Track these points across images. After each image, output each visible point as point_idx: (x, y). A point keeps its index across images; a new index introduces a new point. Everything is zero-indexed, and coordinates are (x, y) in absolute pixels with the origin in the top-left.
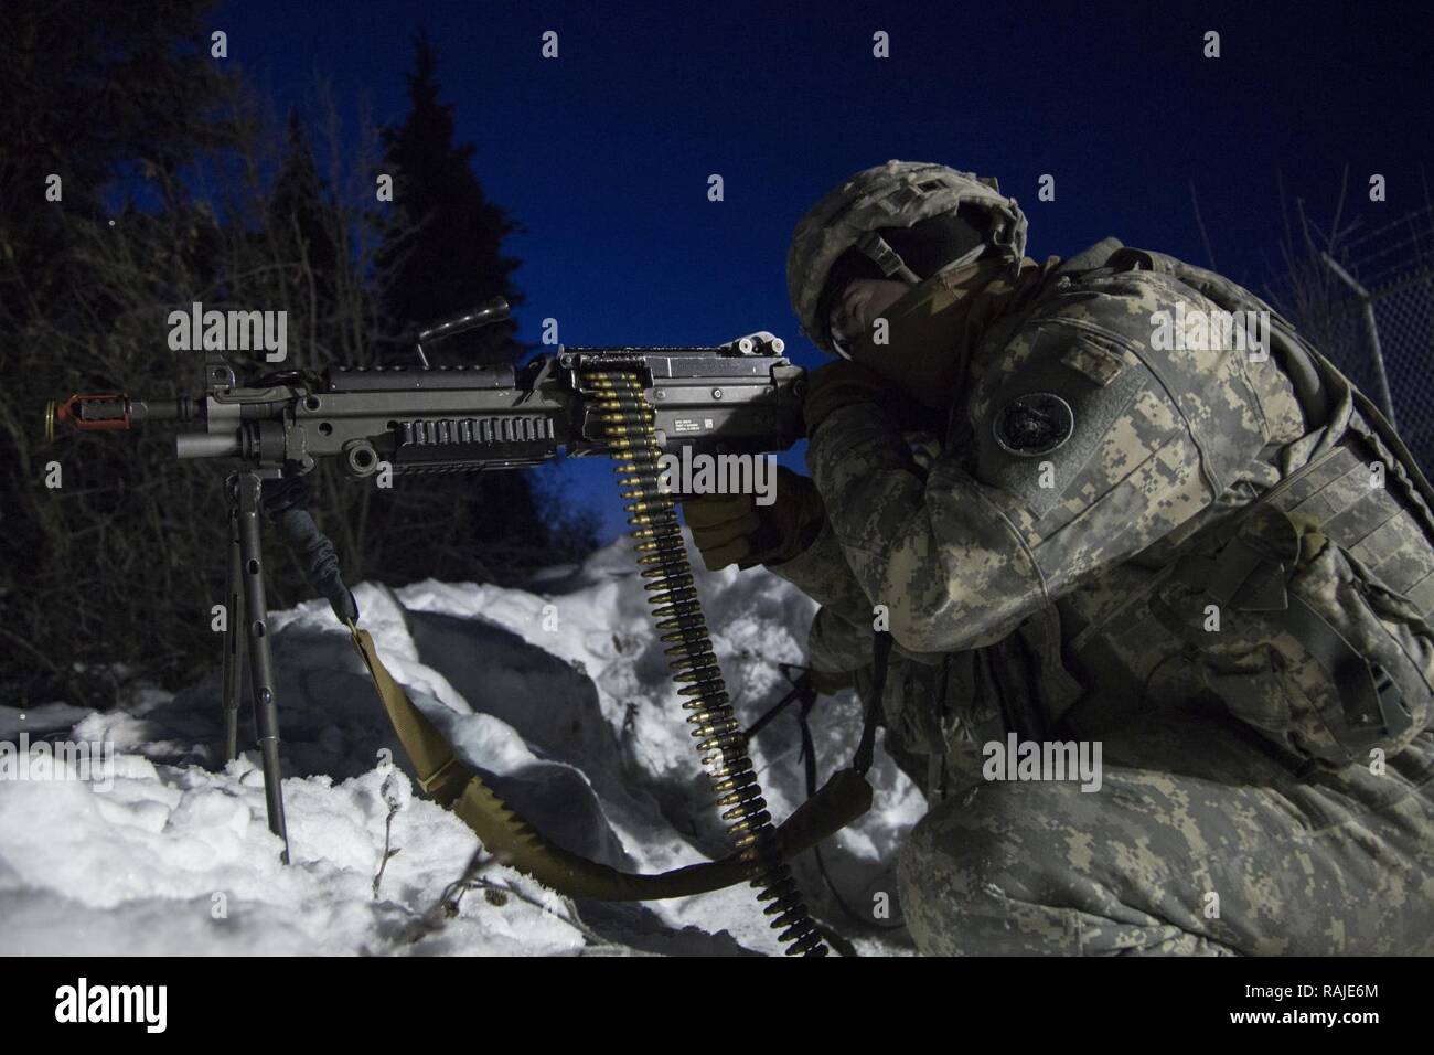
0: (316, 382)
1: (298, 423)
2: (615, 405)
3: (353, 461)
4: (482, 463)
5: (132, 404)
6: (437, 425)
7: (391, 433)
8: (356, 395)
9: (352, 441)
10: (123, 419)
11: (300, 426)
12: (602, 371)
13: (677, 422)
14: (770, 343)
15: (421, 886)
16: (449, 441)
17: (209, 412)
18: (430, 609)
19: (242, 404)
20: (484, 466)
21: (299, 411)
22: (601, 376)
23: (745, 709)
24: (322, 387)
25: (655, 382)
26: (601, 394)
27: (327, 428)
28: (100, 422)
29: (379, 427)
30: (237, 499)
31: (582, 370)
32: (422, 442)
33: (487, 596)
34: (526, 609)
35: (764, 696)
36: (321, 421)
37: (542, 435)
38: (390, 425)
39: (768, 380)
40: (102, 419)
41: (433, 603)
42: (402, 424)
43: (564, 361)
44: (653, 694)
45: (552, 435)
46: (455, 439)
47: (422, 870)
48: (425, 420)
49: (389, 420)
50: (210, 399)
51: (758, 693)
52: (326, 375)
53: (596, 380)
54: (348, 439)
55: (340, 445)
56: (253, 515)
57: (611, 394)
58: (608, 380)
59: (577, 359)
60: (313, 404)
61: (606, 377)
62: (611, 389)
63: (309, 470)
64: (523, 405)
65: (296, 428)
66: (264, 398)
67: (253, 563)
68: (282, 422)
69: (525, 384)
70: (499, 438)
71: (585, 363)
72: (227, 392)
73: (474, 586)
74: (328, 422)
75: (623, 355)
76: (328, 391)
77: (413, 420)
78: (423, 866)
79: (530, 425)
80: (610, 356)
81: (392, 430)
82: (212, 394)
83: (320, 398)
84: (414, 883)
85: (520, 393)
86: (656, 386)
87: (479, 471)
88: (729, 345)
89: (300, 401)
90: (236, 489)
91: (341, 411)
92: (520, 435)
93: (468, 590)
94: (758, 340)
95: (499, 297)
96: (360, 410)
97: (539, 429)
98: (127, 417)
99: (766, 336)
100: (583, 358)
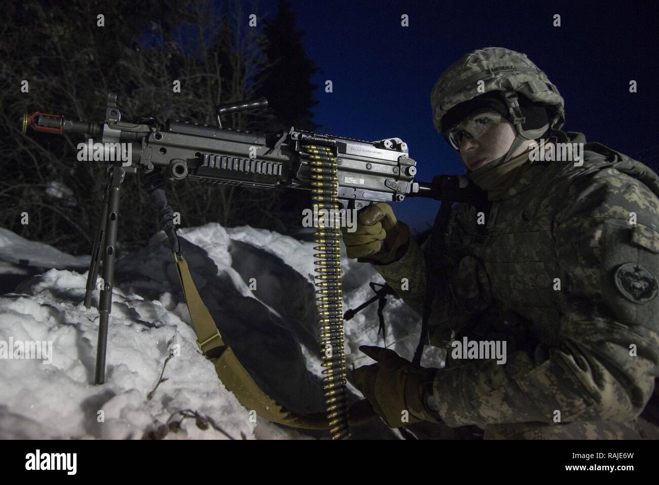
0: (162, 126)
1: (149, 145)
2: (319, 163)
3: (174, 170)
4: (242, 182)
5: (65, 121)
6: (221, 159)
7: (196, 159)
8: (181, 136)
9: (176, 159)
10: (59, 128)
11: (150, 147)
12: (314, 145)
13: (346, 178)
14: (401, 144)
15: (173, 396)
16: (226, 168)
17: (104, 132)
18: (243, 240)
19: (122, 131)
20: (242, 184)
21: (151, 139)
22: (313, 147)
23: (388, 312)
24: (165, 129)
25: (339, 155)
26: (312, 157)
27: (163, 150)
28: (47, 128)
29: (192, 155)
30: (111, 180)
31: (303, 142)
32: (213, 166)
33: (273, 237)
34: (290, 246)
35: (399, 307)
36: (161, 147)
37: (275, 173)
38: (197, 154)
39: (396, 164)
40: (49, 127)
41: (245, 237)
42: (203, 155)
43: (293, 136)
44: (345, 297)
45: (280, 174)
46: (230, 167)
47: (178, 387)
48: (215, 155)
49: (197, 152)
50: (106, 125)
51: (396, 305)
52: (168, 122)
53: (310, 149)
54: (173, 158)
55: (169, 161)
56: (118, 189)
57: (317, 157)
58: (316, 149)
59: (300, 136)
60: (159, 137)
61: (315, 148)
62: (318, 154)
63: (150, 171)
64: (268, 155)
65: (148, 148)
66: (134, 129)
67: (113, 215)
68: (141, 144)
69: (271, 145)
70: (253, 170)
71: (304, 138)
72: (116, 123)
73: (268, 231)
74: (165, 147)
75: (324, 138)
76: (168, 131)
77: (210, 154)
78: (179, 385)
79: (270, 166)
80: (317, 137)
81: (198, 157)
82: (107, 123)
83: (163, 134)
84: (171, 394)
85: (268, 149)
86: (339, 157)
87: (239, 186)
88: (379, 142)
89: (152, 134)
90: (111, 174)
91: (172, 142)
92: (264, 171)
93: (265, 233)
94: (393, 142)
95: (264, 97)
96: (183, 144)
97: (274, 170)
98: (61, 128)
99: (398, 140)
100: (303, 136)
